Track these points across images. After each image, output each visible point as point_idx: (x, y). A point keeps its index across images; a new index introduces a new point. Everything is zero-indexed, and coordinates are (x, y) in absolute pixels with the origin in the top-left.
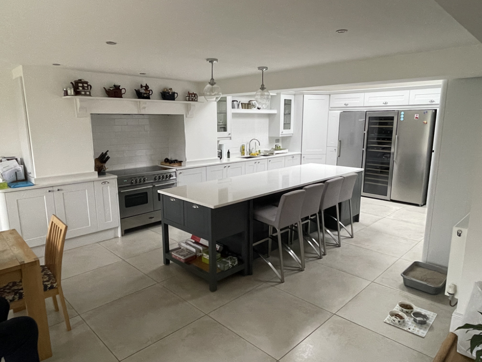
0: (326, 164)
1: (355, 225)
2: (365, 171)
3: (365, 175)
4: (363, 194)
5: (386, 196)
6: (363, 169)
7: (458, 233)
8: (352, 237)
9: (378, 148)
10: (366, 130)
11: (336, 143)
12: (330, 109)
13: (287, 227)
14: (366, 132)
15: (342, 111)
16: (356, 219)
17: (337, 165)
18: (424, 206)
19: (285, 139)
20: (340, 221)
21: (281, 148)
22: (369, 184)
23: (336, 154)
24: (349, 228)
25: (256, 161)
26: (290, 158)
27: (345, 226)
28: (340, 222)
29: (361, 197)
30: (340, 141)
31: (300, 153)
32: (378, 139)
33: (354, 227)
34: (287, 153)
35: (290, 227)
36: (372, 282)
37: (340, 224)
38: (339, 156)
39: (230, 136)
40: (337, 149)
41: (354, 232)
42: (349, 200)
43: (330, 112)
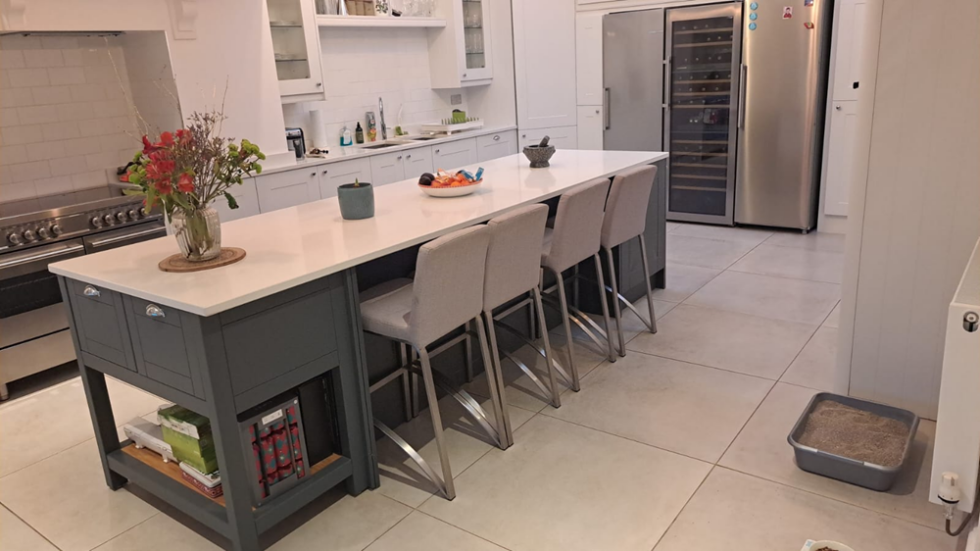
0: (577, 149)
1: (657, 297)
2: (672, 157)
3: (672, 169)
4: (670, 215)
5: (724, 215)
6: (666, 154)
7: (965, 320)
8: (652, 330)
9: (696, 100)
10: (668, 56)
11: (597, 97)
12: (579, 8)
13: (461, 330)
14: (667, 62)
15: (607, 12)
16: (659, 281)
17: (604, 149)
18: (813, 232)
19: (474, 92)
20: (619, 292)
21: (467, 115)
22: (682, 190)
23: (598, 123)
24: (643, 307)
25: (399, 154)
26: (490, 140)
27: (632, 303)
28: (619, 296)
29: (668, 225)
30: (607, 89)
31: (514, 125)
32: (696, 76)
33: (655, 304)
34: (481, 128)
35: (468, 328)
36: (716, 465)
37: (619, 299)
38: (607, 128)
39: (321, 89)
40: (601, 109)
41: (657, 315)
42: (639, 236)
43: (578, 15)
